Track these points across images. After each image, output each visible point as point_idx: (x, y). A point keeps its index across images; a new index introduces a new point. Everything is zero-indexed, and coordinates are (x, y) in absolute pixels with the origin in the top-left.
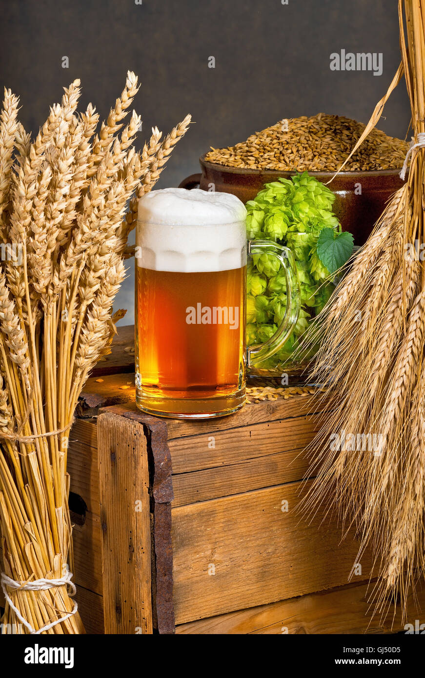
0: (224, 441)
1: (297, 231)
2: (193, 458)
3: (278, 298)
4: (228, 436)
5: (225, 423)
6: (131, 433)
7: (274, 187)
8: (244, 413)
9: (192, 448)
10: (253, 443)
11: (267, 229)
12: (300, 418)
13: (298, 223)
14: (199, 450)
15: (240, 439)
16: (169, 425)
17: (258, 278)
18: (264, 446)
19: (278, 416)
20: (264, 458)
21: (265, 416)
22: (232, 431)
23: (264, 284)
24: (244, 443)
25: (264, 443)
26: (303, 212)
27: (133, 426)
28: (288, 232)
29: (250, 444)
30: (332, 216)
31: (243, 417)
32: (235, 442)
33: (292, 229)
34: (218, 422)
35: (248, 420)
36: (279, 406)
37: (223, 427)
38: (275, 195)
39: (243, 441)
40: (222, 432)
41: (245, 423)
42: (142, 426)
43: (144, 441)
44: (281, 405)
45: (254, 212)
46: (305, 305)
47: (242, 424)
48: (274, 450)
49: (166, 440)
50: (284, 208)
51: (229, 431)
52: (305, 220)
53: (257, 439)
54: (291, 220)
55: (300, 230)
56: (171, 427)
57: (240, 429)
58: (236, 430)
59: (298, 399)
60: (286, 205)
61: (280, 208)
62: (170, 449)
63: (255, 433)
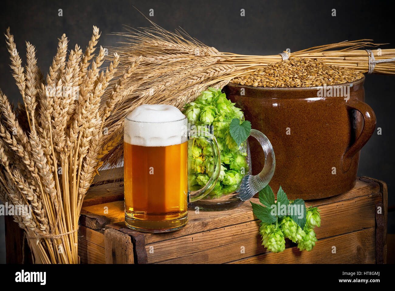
0: (177, 244)
1: (219, 121)
2: (160, 254)
3: (208, 160)
4: (180, 241)
5: (178, 233)
6: (124, 242)
7: (206, 94)
8: (189, 227)
9: (159, 248)
10: (194, 244)
11: (202, 119)
12: (221, 229)
13: (219, 116)
14: (163, 250)
15: (186, 242)
16: (146, 236)
17: (196, 148)
18: (201, 245)
19: (208, 228)
20: (201, 252)
21: (201, 228)
22: (182, 238)
23: (200, 151)
24: (189, 245)
25: (201, 244)
26: (223, 109)
27: (125, 237)
28: (214, 121)
29: (192, 245)
30: (240, 110)
31: (188, 230)
32: (184, 244)
33: (216, 119)
34: (174, 233)
35: (191, 231)
36: (209, 222)
37: (177, 236)
38: (206, 99)
39: (188, 243)
40: (176, 239)
41: (190, 233)
42: (130, 237)
43: (131, 246)
44: (210, 222)
45: (194, 109)
46: (224, 163)
47: (188, 234)
48: (207, 248)
49: (144, 245)
50: (211, 107)
51: (180, 238)
52: (224, 114)
53: (197, 242)
54: (216, 114)
55: (221, 120)
56: (147, 237)
57: (187, 237)
58: (184, 237)
59: (220, 218)
60: (213, 105)
61: (209, 107)
62: (146, 250)
63: (195, 238)
